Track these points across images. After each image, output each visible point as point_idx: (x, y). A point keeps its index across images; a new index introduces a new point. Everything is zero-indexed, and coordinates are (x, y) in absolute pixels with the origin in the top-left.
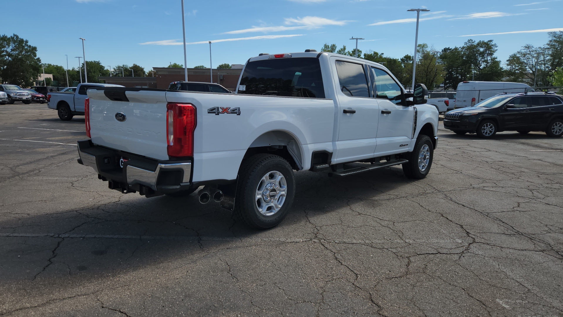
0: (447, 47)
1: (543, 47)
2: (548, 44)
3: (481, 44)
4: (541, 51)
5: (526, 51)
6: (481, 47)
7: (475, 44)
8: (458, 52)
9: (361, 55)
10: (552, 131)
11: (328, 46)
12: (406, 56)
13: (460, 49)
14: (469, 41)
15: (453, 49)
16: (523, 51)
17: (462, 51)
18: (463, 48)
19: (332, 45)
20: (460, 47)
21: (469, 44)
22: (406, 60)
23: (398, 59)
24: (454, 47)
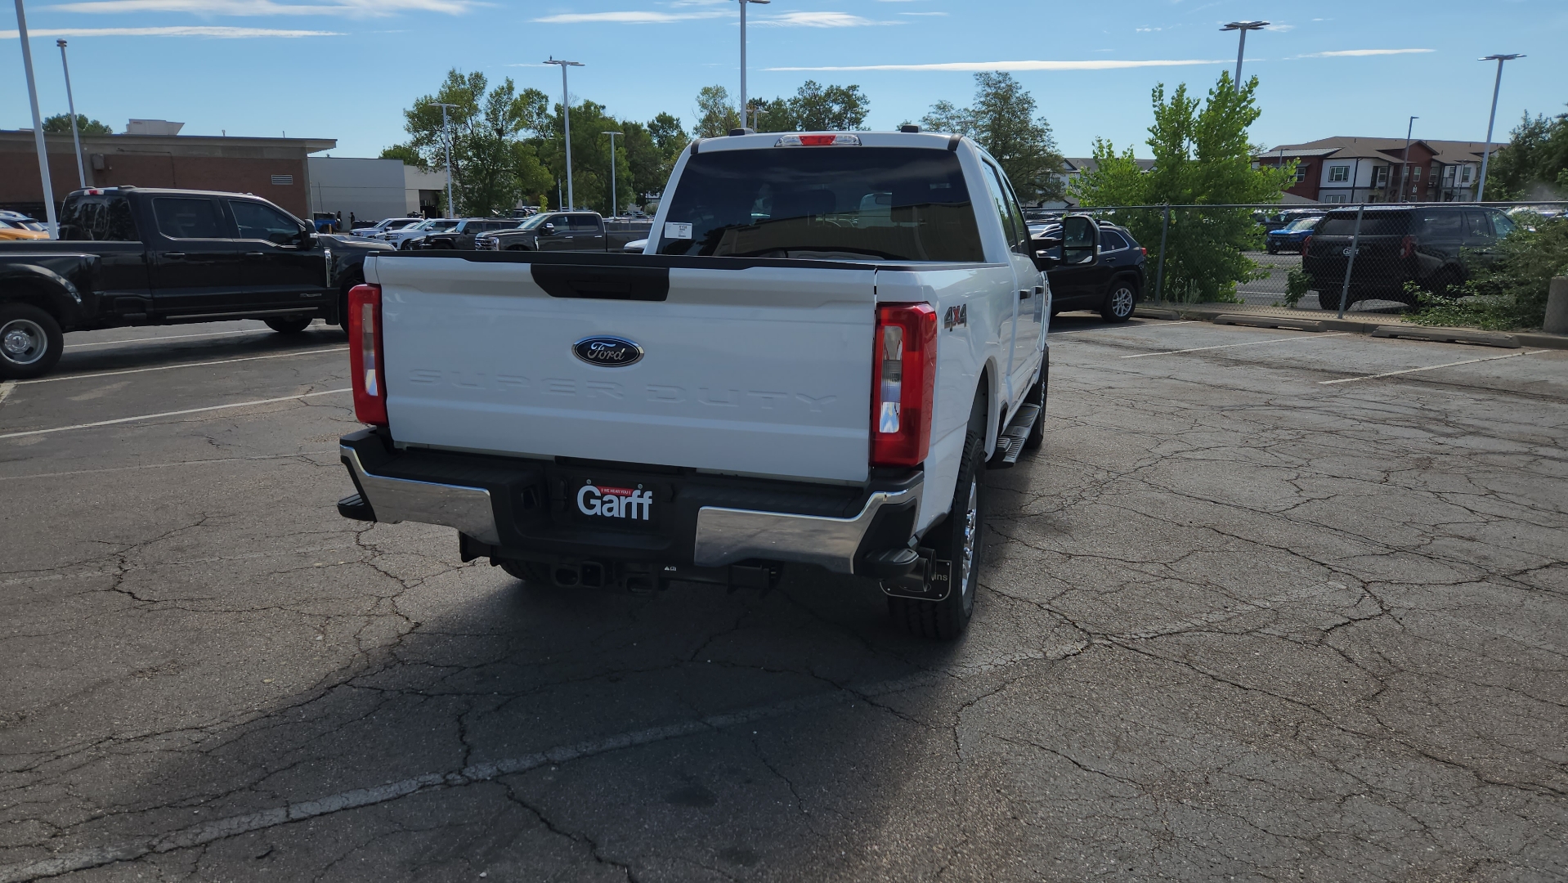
0: (757, 98)
1: (973, 108)
2: (983, 103)
3: (835, 94)
4: (969, 118)
5: (938, 116)
6: (835, 101)
7: (822, 92)
8: (785, 111)
9: (546, 109)
10: (1114, 308)
11: (462, 77)
12: (660, 116)
13: (789, 103)
14: (808, 84)
15: (770, 102)
16: (934, 116)
17: (792, 110)
18: (795, 102)
19: (471, 75)
20: (789, 100)
21: (808, 93)
22: (662, 127)
23: (642, 125)
24: (775, 99)
